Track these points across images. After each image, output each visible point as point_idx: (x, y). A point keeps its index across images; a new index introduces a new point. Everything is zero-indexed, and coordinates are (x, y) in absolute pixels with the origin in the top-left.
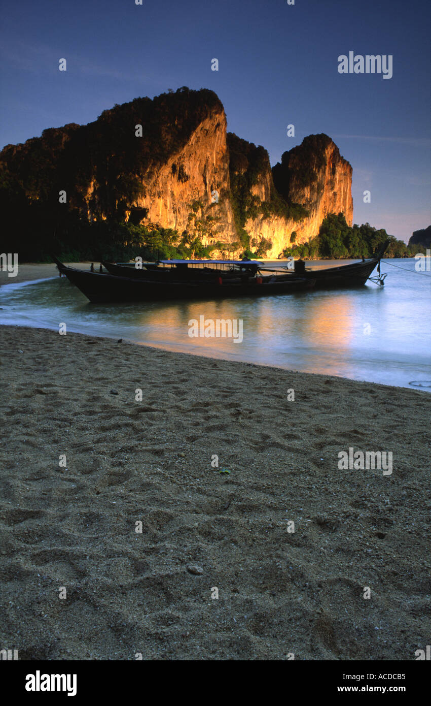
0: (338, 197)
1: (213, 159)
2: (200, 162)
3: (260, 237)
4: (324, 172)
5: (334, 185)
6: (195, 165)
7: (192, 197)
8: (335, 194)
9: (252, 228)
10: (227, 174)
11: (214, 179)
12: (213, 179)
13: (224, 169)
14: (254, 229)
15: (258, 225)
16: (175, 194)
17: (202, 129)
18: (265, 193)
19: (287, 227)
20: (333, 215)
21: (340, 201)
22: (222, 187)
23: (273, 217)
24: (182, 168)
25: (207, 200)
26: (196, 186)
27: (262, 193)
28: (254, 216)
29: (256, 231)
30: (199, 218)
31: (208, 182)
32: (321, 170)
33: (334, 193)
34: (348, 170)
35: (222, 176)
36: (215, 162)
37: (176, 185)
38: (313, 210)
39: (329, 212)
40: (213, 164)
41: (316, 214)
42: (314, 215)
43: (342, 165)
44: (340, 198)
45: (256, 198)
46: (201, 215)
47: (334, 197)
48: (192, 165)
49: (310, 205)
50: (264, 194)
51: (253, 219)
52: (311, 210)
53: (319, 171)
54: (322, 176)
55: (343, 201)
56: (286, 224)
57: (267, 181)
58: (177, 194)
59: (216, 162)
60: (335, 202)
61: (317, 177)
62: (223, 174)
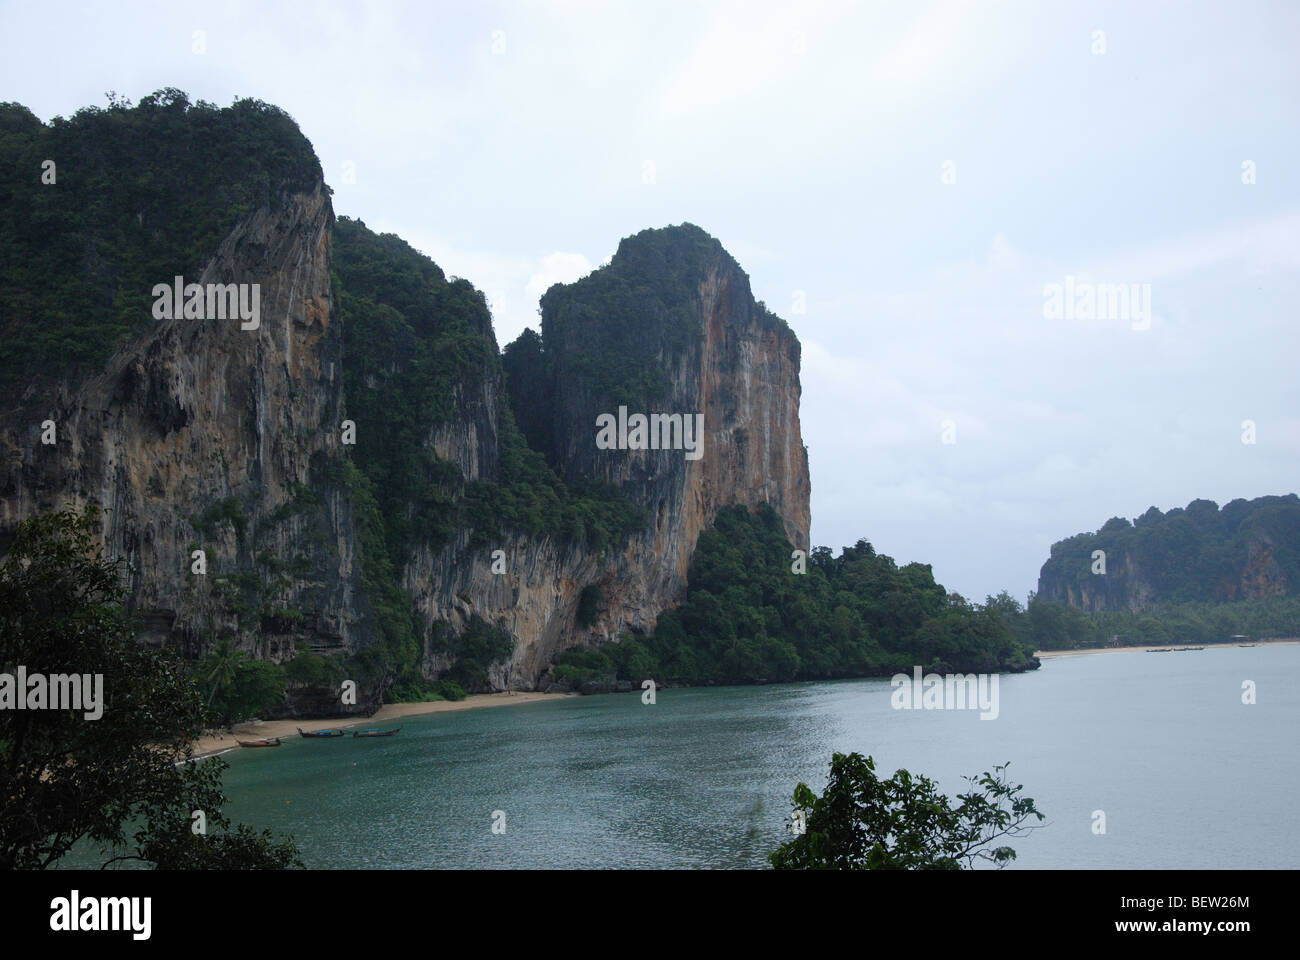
0: (752, 447)
1: (281, 347)
2: (234, 356)
3: (460, 610)
4: (696, 364)
5: (737, 404)
6: (210, 368)
7: (200, 485)
8: (740, 437)
9: (432, 581)
10: (335, 399)
11: (289, 418)
12: (282, 419)
13: (323, 381)
14: (439, 583)
15: (453, 568)
16: (135, 478)
17: (239, 243)
18: (480, 450)
19: (565, 570)
20: (740, 512)
21: (760, 461)
22: (318, 445)
23: (510, 539)
24: (161, 382)
25: (257, 496)
26: (218, 446)
27: (467, 451)
28: (438, 540)
29: (445, 590)
30: (229, 562)
31: (262, 430)
32: (684, 360)
33: (737, 432)
34: (784, 351)
35: (317, 408)
36: (288, 359)
37: (138, 444)
38: (662, 504)
39: (723, 501)
40: (284, 364)
41: (671, 519)
42: (665, 521)
43: (760, 334)
44: (759, 452)
45: (447, 474)
46: (233, 552)
47: (740, 448)
48: (197, 367)
49: (650, 485)
50: (475, 454)
51: (436, 552)
52: (650, 506)
53: (676, 363)
54: (690, 380)
55: (773, 465)
56: (562, 558)
57: (484, 407)
58: (141, 477)
59: (295, 359)
60: (742, 464)
61: (671, 385)
62: (320, 399)
